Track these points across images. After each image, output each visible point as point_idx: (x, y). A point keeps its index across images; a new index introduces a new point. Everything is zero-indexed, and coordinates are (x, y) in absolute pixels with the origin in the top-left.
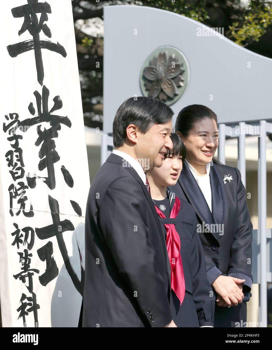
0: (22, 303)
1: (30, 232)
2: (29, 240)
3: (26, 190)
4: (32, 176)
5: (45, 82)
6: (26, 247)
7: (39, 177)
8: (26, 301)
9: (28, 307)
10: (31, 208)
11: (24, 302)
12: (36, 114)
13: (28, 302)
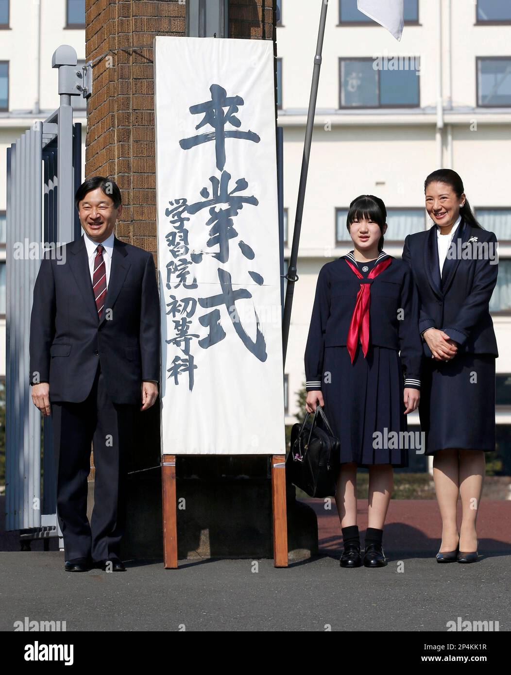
0: (175, 364)
1: (191, 302)
2: (189, 309)
3: (189, 265)
4: (197, 253)
5: (225, 168)
6: (184, 315)
7: (207, 253)
8: (180, 362)
9: (182, 368)
10: (195, 280)
11: (177, 363)
12: (211, 197)
13: (182, 363)
